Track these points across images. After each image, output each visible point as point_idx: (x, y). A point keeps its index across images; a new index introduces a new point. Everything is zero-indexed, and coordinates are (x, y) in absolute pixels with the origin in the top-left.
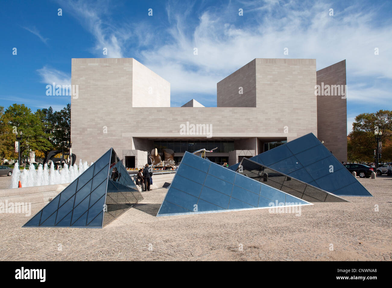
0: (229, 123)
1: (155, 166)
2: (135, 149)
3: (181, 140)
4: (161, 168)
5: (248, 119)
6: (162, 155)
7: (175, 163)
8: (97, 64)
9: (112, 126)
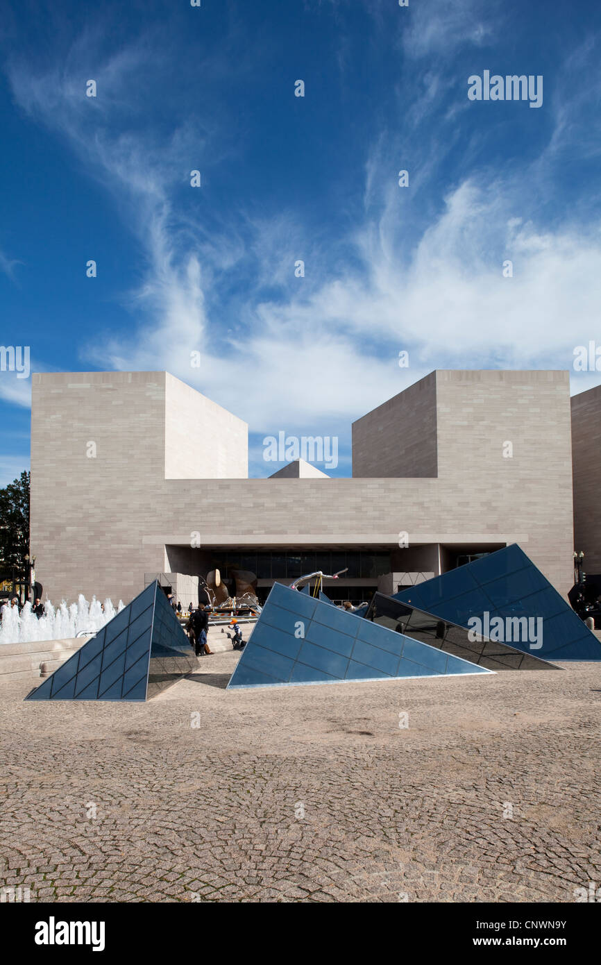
0: (376, 514)
1: (216, 608)
2: (170, 572)
3: (271, 550)
4: (229, 611)
5: (421, 504)
6: (231, 583)
7: (259, 601)
8: (87, 386)
9: (120, 521)
